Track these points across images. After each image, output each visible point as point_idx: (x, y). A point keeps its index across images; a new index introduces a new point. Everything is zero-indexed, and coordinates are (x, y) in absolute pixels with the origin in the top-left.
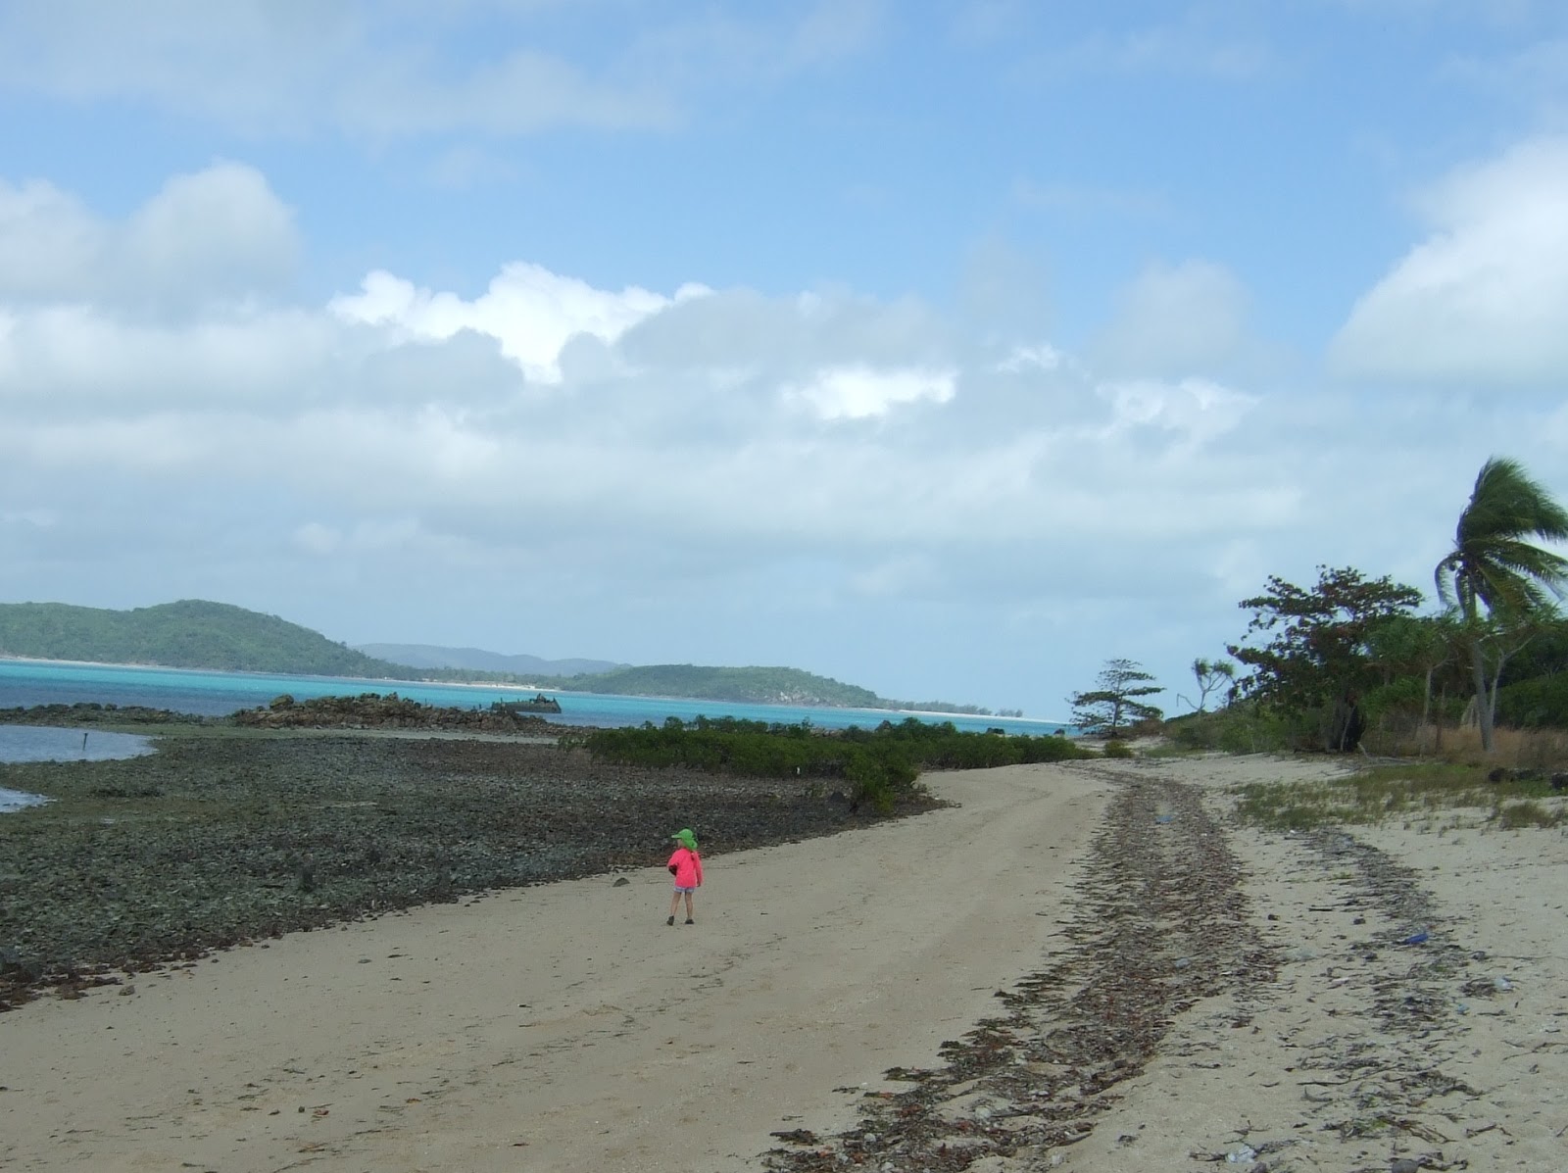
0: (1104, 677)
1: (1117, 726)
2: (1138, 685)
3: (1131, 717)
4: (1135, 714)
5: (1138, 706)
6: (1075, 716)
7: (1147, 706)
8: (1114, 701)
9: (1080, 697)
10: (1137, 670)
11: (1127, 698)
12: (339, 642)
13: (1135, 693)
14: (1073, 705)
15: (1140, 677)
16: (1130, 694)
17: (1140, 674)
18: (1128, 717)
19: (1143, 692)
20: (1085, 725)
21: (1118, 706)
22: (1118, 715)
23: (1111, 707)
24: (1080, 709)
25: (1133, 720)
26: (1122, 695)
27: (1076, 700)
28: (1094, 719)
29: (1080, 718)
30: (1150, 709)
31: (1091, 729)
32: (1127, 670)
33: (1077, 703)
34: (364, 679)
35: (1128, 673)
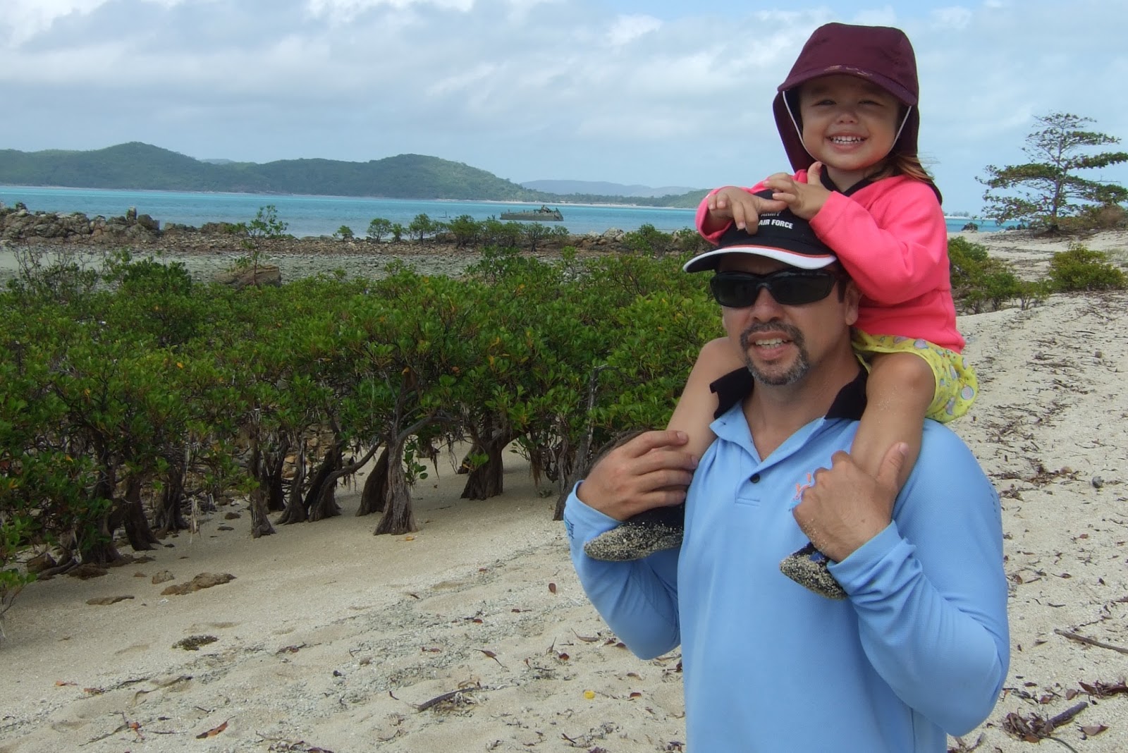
0: (1036, 141)
1: (1058, 215)
2: (1092, 151)
3: (1081, 202)
4: (1089, 196)
5: (1092, 185)
6: (989, 203)
7: (1104, 184)
8: (1053, 179)
9: (999, 173)
10: (1088, 128)
11: (1073, 172)
12: (505, 178)
13: (1087, 163)
14: (989, 187)
15: (1091, 139)
16: (1078, 166)
17: (1092, 134)
18: (1075, 201)
19: (1100, 162)
20: (1007, 215)
21: (1059, 186)
22: (1059, 200)
23: (1047, 188)
24: (999, 192)
25: (1085, 207)
26: (1066, 168)
27: (994, 177)
28: (1020, 207)
29: (1000, 205)
30: (1111, 188)
31: (1014, 221)
32: (1072, 130)
33: (994, 184)
34: (521, 202)
35: (1075, 135)
